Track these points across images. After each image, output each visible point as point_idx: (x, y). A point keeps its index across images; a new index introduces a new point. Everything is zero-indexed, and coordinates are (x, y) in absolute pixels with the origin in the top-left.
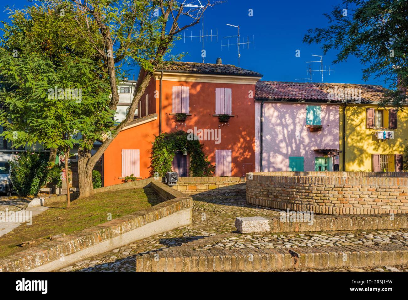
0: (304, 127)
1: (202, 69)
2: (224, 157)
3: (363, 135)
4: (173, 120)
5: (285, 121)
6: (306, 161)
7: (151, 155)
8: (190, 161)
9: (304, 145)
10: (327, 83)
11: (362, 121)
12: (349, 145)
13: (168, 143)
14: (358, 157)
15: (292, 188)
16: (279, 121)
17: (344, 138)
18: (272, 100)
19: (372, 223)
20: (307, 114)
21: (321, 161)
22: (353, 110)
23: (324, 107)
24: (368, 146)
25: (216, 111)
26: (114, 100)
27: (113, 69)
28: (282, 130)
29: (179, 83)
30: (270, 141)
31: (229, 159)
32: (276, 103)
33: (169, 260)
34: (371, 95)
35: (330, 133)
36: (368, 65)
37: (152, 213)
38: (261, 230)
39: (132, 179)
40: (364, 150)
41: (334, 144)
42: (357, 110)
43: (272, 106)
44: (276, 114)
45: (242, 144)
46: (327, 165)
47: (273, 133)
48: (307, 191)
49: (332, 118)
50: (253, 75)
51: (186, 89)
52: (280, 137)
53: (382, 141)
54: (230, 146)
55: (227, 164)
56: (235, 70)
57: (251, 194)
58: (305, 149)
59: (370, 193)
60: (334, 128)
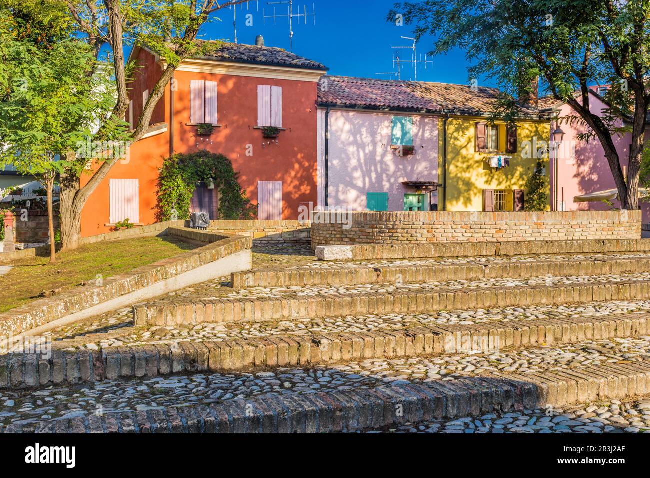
0: (389, 148)
1: (237, 55)
2: (271, 192)
3: (471, 162)
4: (192, 134)
5: (361, 139)
6: (391, 199)
7: (157, 189)
8: (219, 198)
9: (388, 175)
10: (422, 83)
11: (470, 141)
12: (452, 176)
13: (184, 170)
14: (464, 194)
15: (373, 228)
16: (352, 139)
17: (445, 166)
18: (342, 107)
19: (453, 249)
20: (393, 128)
21: (413, 199)
22: (457, 124)
23: (416, 119)
24: (477, 178)
25: (259, 121)
26: (122, 105)
27: (122, 59)
28: (356, 153)
29: (201, 76)
30: (338, 168)
31: (278, 195)
32: (348, 111)
33: (264, 275)
34: (483, 102)
35: (425, 158)
36: (475, 62)
37: (209, 252)
38: (343, 257)
39: (127, 226)
40: (472, 183)
41: (430, 174)
42: (463, 125)
43: (342, 115)
44: (348, 127)
45: (297, 173)
46: (421, 204)
47: (343, 156)
48: (391, 231)
49: (427, 135)
50: (314, 68)
51: (212, 85)
52: (354, 162)
53: (497, 171)
54: (279, 176)
55: (274, 203)
56: (287, 59)
57: (318, 238)
58: (389, 181)
59: (464, 231)
60: (431, 150)
